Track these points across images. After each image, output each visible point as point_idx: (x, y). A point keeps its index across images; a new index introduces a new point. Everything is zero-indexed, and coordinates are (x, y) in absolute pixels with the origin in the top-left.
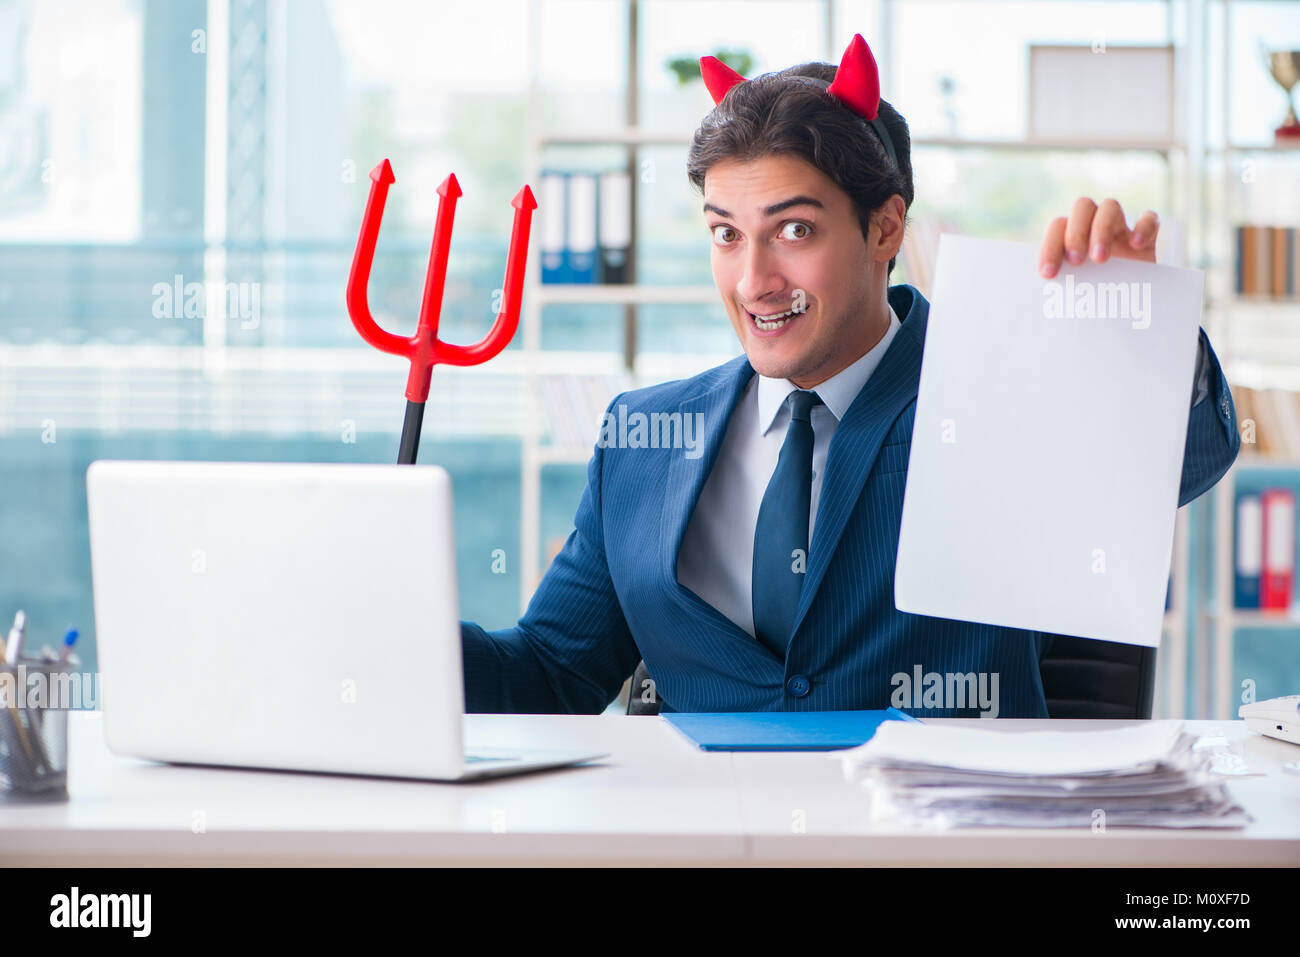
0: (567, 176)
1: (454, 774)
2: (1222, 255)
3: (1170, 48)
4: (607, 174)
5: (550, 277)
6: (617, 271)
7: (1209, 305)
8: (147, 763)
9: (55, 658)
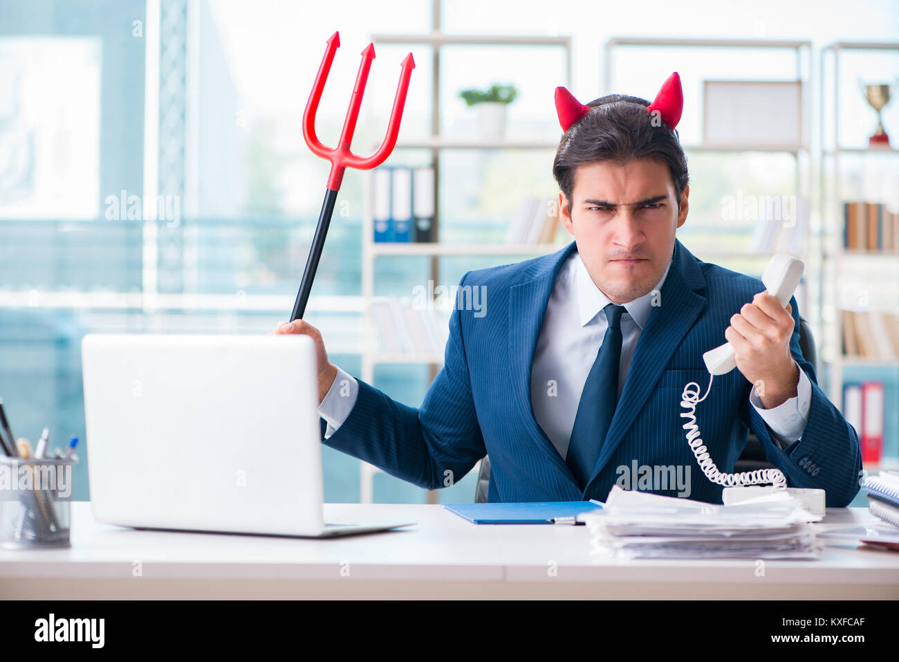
0: (392, 169)
1: (317, 533)
2: (834, 222)
3: (799, 83)
4: (419, 168)
5: (379, 238)
6: (425, 233)
7: (825, 256)
8: (120, 528)
9: (63, 456)
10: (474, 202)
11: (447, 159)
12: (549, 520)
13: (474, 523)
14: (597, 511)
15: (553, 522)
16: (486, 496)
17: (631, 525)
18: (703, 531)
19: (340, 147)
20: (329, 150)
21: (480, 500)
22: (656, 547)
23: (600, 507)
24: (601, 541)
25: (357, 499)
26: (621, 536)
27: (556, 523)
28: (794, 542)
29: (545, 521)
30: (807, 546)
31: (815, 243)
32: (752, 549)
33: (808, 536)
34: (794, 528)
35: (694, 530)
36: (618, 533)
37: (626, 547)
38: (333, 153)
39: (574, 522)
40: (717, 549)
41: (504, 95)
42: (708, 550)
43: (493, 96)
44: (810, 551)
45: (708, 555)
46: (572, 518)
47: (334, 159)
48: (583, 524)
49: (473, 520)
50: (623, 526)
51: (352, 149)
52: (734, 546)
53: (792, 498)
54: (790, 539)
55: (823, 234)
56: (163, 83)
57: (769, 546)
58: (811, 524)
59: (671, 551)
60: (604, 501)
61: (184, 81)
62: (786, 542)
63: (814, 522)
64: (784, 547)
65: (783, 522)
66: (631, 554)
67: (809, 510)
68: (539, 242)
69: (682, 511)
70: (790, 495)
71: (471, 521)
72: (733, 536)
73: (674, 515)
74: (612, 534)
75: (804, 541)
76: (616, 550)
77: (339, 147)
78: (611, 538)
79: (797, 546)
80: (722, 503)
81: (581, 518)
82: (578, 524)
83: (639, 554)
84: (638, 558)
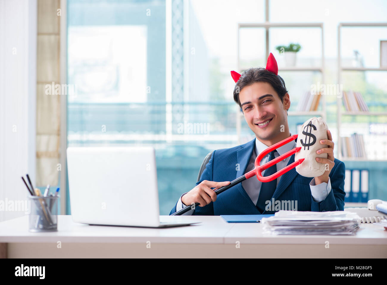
1: (157, 225)
8: (83, 225)
9: (54, 195)
12: (257, 221)
15: (259, 222)
22: (288, 230)
24: (267, 228)
26: (274, 226)
28: (343, 228)
32: (327, 231)
36: (272, 225)
37: (277, 230)
40: (313, 231)
41: (295, 48)
42: (309, 231)
43: (290, 49)
45: (308, 233)
52: (319, 230)
54: (342, 227)
56: (173, 44)
57: (333, 230)
61: (182, 44)
62: (340, 228)
64: (339, 230)
66: (278, 233)
68: (310, 110)
72: (318, 226)
74: (270, 225)
76: (272, 231)
78: (270, 227)
79: (345, 229)
83: (281, 233)
84: (280, 235)
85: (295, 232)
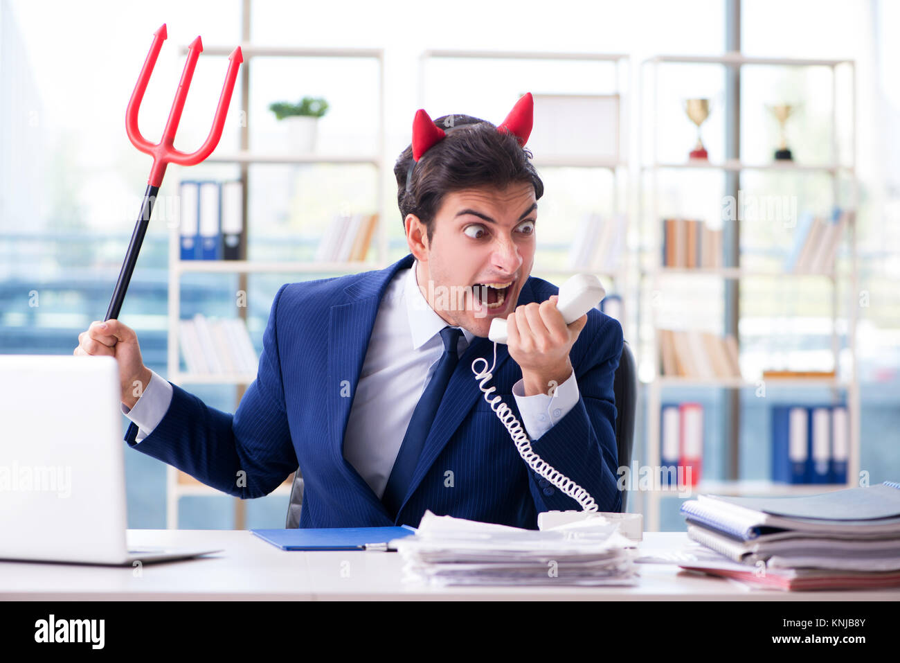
0: (199, 184)
1: (120, 560)
2: (652, 239)
3: (617, 96)
4: (227, 183)
5: (186, 255)
6: (233, 251)
7: (643, 274)
10: (284, 218)
11: (255, 174)
12: (360, 546)
13: (283, 550)
14: (410, 537)
15: (364, 548)
16: (299, 521)
17: (444, 551)
18: (517, 557)
19: (164, 141)
20: (151, 145)
21: (292, 525)
22: (470, 574)
23: (413, 533)
24: (414, 569)
25: (163, 525)
26: (433, 563)
27: (367, 549)
28: (610, 568)
29: (355, 547)
30: (624, 572)
31: (633, 260)
32: (568, 575)
33: (625, 561)
34: (612, 554)
35: (508, 557)
36: (431, 560)
37: (440, 574)
38: (157, 148)
39: (385, 549)
40: (532, 576)
41: (314, 108)
42: (524, 577)
43: (304, 110)
44: (628, 577)
45: (523, 581)
46: (384, 544)
47: (156, 154)
48: (395, 550)
49: (281, 547)
50: (437, 553)
51: (175, 145)
53: (609, 523)
54: (608, 565)
55: (641, 250)
57: (586, 572)
58: (628, 550)
59: (485, 578)
60: (417, 527)
62: (603, 568)
63: (631, 548)
64: (601, 573)
65: (599, 548)
66: (444, 581)
67: (626, 535)
68: (350, 259)
69: (496, 537)
70: (607, 521)
71: (279, 548)
73: (488, 541)
74: (425, 561)
75: (622, 567)
76: (429, 577)
77: (162, 141)
78: (424, 565)
79: (613, 573)
80: (537, 528)
81: (393, 544)
82: (389, 550)
83: (452, 581)
84: (451, 585)
85: (486, 579)
